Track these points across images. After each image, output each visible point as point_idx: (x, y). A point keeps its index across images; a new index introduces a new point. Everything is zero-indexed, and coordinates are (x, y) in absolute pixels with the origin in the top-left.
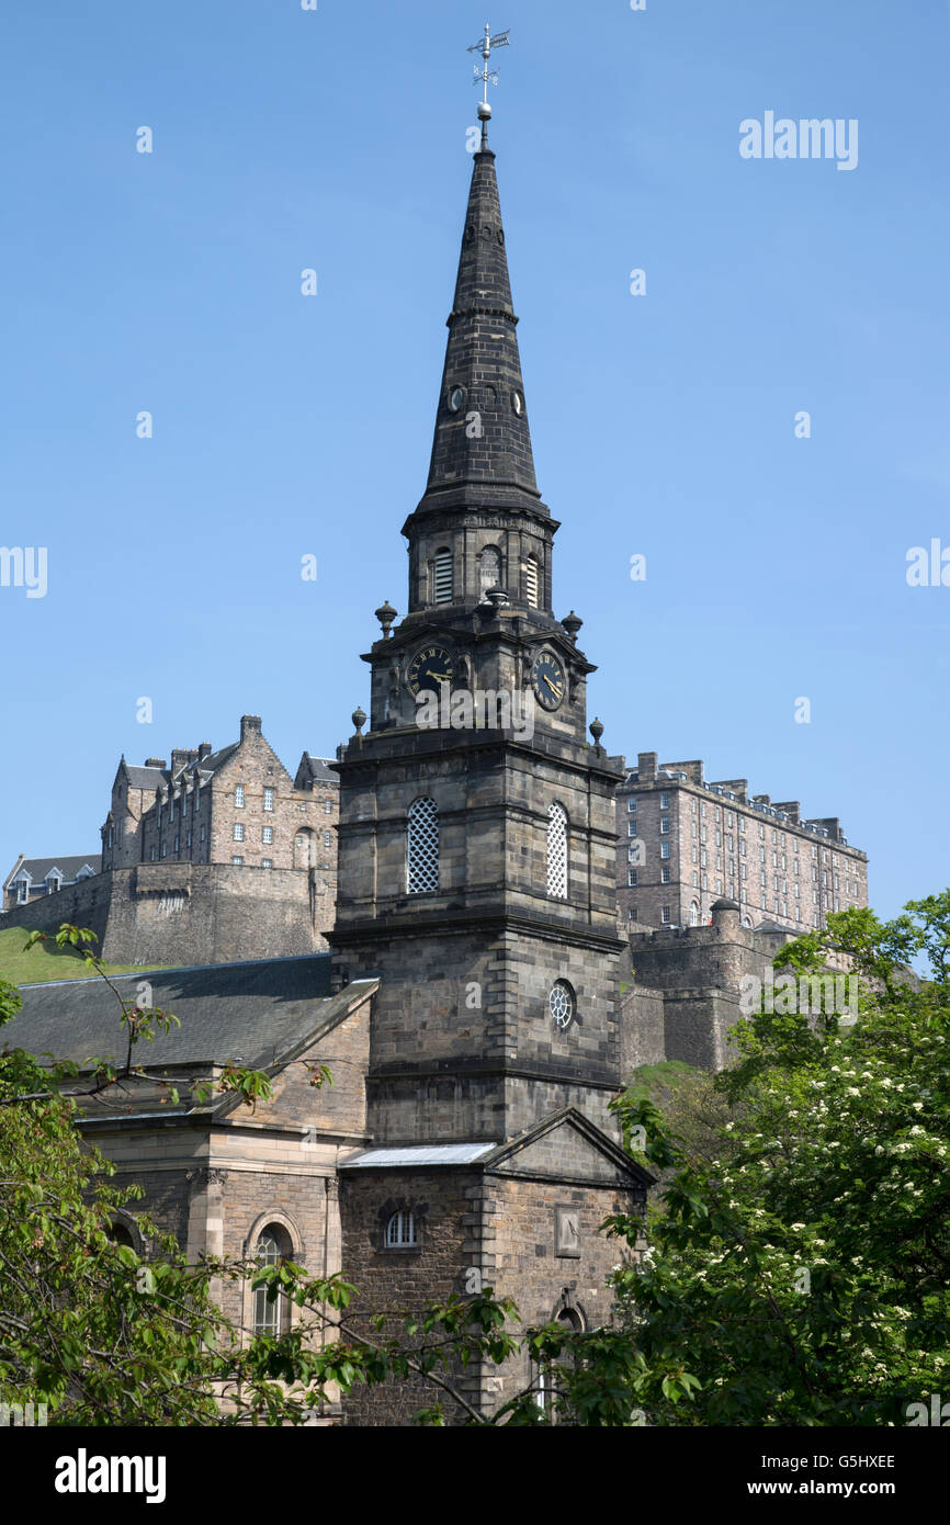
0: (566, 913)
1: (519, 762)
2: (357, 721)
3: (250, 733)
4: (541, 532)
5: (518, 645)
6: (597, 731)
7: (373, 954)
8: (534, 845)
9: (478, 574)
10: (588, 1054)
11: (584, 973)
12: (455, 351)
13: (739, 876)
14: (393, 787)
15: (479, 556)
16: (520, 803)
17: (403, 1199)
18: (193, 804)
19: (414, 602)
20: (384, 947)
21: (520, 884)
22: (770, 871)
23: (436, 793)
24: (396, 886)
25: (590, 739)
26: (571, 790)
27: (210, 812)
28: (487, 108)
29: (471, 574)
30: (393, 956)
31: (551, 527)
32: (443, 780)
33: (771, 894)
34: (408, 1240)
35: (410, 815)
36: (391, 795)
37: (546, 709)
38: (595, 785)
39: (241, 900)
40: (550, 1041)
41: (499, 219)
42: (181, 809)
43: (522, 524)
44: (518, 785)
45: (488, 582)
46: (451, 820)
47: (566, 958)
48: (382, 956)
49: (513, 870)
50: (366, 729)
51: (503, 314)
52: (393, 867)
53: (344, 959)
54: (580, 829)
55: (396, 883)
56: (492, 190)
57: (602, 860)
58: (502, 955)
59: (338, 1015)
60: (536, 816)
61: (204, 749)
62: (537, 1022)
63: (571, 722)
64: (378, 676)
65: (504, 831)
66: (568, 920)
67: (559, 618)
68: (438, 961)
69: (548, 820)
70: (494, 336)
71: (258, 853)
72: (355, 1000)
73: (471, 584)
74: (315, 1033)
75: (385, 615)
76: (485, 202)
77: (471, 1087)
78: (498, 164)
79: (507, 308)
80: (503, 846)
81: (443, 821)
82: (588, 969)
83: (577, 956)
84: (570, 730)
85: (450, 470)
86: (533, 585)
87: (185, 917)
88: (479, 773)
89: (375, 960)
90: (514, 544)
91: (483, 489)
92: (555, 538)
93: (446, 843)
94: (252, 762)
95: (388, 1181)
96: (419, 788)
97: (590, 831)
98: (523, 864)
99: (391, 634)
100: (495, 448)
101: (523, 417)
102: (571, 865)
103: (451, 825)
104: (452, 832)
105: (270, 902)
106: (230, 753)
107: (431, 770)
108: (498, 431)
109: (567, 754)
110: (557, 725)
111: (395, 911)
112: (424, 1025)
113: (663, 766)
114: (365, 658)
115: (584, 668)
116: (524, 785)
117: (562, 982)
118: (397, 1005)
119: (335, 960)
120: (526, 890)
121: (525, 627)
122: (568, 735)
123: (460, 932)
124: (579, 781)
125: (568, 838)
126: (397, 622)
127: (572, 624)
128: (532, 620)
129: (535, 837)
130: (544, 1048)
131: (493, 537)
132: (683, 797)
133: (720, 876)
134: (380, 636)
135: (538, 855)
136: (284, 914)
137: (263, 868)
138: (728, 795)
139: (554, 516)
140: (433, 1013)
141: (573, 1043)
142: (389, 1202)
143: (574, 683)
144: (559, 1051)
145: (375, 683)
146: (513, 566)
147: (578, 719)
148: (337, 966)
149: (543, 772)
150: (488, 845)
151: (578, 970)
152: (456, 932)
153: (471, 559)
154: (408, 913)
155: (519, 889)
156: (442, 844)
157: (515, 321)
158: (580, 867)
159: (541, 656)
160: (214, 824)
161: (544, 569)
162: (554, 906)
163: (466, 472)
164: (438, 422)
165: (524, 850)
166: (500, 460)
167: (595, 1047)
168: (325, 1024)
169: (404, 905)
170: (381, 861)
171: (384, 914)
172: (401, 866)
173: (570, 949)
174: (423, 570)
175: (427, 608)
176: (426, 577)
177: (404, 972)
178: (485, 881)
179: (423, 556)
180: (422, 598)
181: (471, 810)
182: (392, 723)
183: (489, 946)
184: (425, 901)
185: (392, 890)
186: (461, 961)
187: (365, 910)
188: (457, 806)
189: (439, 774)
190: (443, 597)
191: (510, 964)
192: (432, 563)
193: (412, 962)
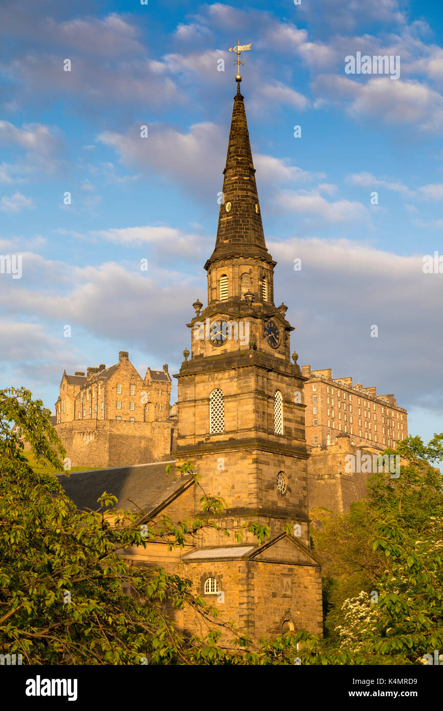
0: (283, 441)
1: (261, 372)
2: (186, 353)
3: (124, 359)
4: (268, 267)
5: (259, 319)
6: (295, 358)
7: (195, 461)
8: (269, 411)
9: (240, 286)
10: (294, 505)
11: (291, 468)
12: (227, 185)
13: (348, 420)
14: (202, 384)
15: (240, 278)
16: (261, 391)
17: (212, 572)
19: (211, 299)
20: (200, 458)
21: (262, 429)
23: (222, 387)
24: (205, 430)
25: (292, 361)
26: (284, 384)
27: (106, 396)
28: (240, 76)
29: (237, 286)
30: (204, 462)
31: (273, 264)
32: (225, 381)
33: (363, 430)
34: (214, 591)
35: (210, 398)
36: (202, 389)
37: (272, 348)
38: (295, 382)
39: (121, 436)
40: (277, 500)
41: (246, 126)
42: (92, 394)
43: (259, 263)
44: (260, 383)
45: (245, 290)
46: (230, 399)
47: (283, 462)
48: (199, 462)
49: (259, 422)
50: (189, 358)
51: (249, 168)
52: (203, 421)
54: (288, 403)
55: (205, 428)
57: (298, 417)
59: (180, 489)
60: (269, 397)
61: (103, 367)
62: (271, 491)
63: (283, 354)
66: (284, 445)
67: (277, 306)
68: (225, 464)
69: (274, 398)
70: (245, 178)
71: (128, 414)
72: (187, 483)
73: (237, 291)
74: (169, 498)
75: (197, 305)
76: (239, 117)
77: (241, 521)
79: (251, 165)
80: (254, 411)
81: (226, 400)
82: (293, 467)
83: (288, 461)
84: (283, 357)
85: (226, 239)
86: (265, 290)
87: (95, 444)
88: (242, 377)
89: (196, 464)
90: (256, 272)
92: (275, 269)
93: (227, 410)
94: (125, 373)
95: (204, 564)
96: (215, 385)
97: (293, 404)
98: (263, 418)
99: (200, 314)
100: (246, 229)
101: (259, 214)
102: (284, 419)
103: (230, 401)
104: (231, 405)
105: (134, 437)
106: (115, 369)
107: (220, 376)
108: (248, 221)
109: (282, 369)
110: (277, 355)
111: (204, 442)
112: (219, 493)
114: (188, 325)
115: (289, 329)
116: (263, 383)
117: (282, 473)
118: (207, 485)
120: (265, 431)
121: (262, 310)
122: (282, 360)
123: (235, 451)
124: (288, 380)
125: (284, 407)
126: (203, 308)
127: (283, 308)
128: (265, 307)
129: (268, 407)
130: (274, 503)
131: (247, 269)
132: (323, 386)
134: (195, 315)
135: (270, 415)
136: (141, 442)
137: (130, 421)
139: (274, 259)
140: (223, 488)
141: (287, 500)
142: (205, 574)
143: (285, 335)
144: (281, 504)
146: (256, 283)
147: (287, 352)
149: (271, 377)
150: (247, 411)
151: (289, 468)
152: (233, 451)
153: (237, 279)
154: (211, 443)
155: (262, 431)
156: (226, 411)
157: (254, 171)
158: (289, 420)
159: (269, 324)
160: (108, 401)
161: (271, 283)
162: (278, 438)
163: (234, 240)
165: (264, 413)
166: (249, 234)
167: (297, 502)
168: (174, 494)
169: (209, 439)
170: (197, 419)
171: (200, 443)
172: (207, 421)
173: (285, 458)
174: (214, 285)
175: (217, 302)
176: (216, 288)
177: (209, 470)
178: (246, 427)
179: (214, 279)
180: (214, 298)
181: (239, 394)
182: (201, 355)
183: (249, 457)
184: (218, 436)
185: (203, 432)
186: (236, 464)
187: (191, 441)
188: (232, 393)
189: (224, 378)
190: (224, 297)
191: (258, 465)
192: (219, 282)
193: (213, 465)
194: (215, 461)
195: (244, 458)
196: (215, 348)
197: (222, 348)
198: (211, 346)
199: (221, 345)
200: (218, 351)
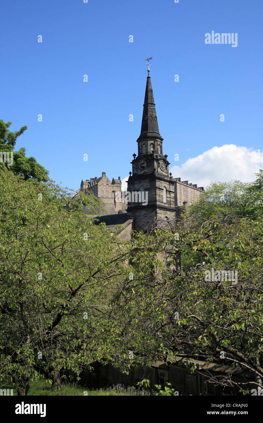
0: (167, 205)
1: (158, 180)
2: (130, 173)
3: (104, 175)
4: (160, 141)
5: (157, 160)
6: (171, 174)
7: (134, 213)
8: (161, 194)
9: (150, 148)
12: (145, 110)
13: (187, 197)
14: (137, 185)
15: (150, 145)
16: (159, 187)
18: (94, 187)
19: (139, 153)
20: (136, 212)
22: (192, 196)
23: (144, 185)
26: (166, 185)
27: (97, 189)
28: (149, 69)
29: (149, 148)
30: (138, 213)
31: (162, 140)
35: (140, 189)
37: (162, 171)
38: (171, 184)
39: (103, 203)
41: (152, 88)
42: (92, 188)
43: (157, 140)
44: (158, 184)
45: (152, 149)
46: (147, 190)
47: (167, 213)
48: (136, 213)
49: (158, 198)
50: (132, 175)
51: (153, 104)
53: (129, 214)
54: (168, 191)
56: (150, 83)
57: (172, 196)
58: (156, 213)
60: (161, 189)
61: (96, 178)
63: (166, 173)
64: (133, 166)
65: (156, 192)
66: (167, 207)
67: (164, 155)
68: (145, 214)
69: (163, 190)
70: (151, 108)
71: (106, 195)
72: (131, 221)
73: (149, 150)
75: (134, 155)
76: (149, 85)
78: (151, 79)
79: (153, 103)
80: (156, 194)
81: (145, 190)
82: (170, 215)
83: (168, 213)
84: (166, 174)
85: (144, 131)
86: (159, 149)
88: (152, 182)
90: (156, 142)
91: (150, 133)
92: (163, 141)
94: (104, 180)
96: (141, 185)
97: (170, 192)
98: (159, 197)
99: (135, 159)
101: (157, 121)
102: (167, 197)
105: (108, 204)
106: (100, 178)
107: (143, 182)
109: (166, 178)
110: (164, 174)
112: (143, 225)
113: (174, 179)
114: (131, 163)
115: (168, 164)
116: (159, 184)
117: (166, 217)
119: (128, 214)
120: (160, 202)
121: (159, 157)
122: (166, 175)
124: (168, 183)
125: (167, 193)
126: (136, 157)
127: (166, 156)
128: (160, 156)
129: (161, 193)
131: (152, 142)
132: (177, 184)
133: (184, 197)
134: (134, 159)
135: (162, 196)
136: (111, 206)
137: (107, 198)
138: (185, 183)
139: (162, 138)
143: (167, 166)
145: (133, 167)
146: (156, 147)
147: (167, 173)
148: (128, 215)
149: (162, 182)
150: (153, 194)
151: (169, 215)
152: (149, 209)
153: (149, 145)
157: (155, 105)
158: (168, 197)
159: (161, 162)
160: (98, 191)
161: (161, 147)
162: (164, 204)
163: (148, 131)
164: (142, 122)
165: (159, 195)
166: (153, 129)
169: (139, 205)
171: (136, 206)
173: (167, 212)
174: (141, 148)
175: (142, 154)
176: (141, 149)
177: (140, 216)
178: (153, 200)
179: (140, 145)
180: (141, 152)
181: (150, 188)
182: (136, 174)
183: (154, 211)
186: (149, 214)
187: (133, 206)
188: (148, 188)
189: (145, 182)
190: (144, 152)
191: (158, 214)
192: (142, 146)
193: (141, 214)
194: (142, 213)
195: (152, 212)
197: (144, 171)
198: (139, 170)
199: (143, 170)
200: (142, 172)
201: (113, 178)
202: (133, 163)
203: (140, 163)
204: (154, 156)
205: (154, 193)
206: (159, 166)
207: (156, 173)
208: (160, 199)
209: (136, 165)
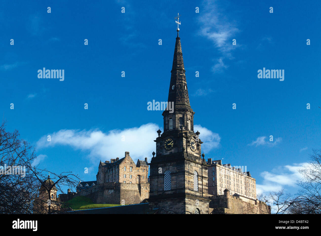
0: (198, 194)
1: (187, 162)
2: (154, 154)
3: (127, 155)
4: (191, 115)
5: (187, 138)
6: (203, 156)
8: (191, 180)
11: (202, 207)
12: (173, 78)
14: (161, 168)
15: (178, 120)
16: (188, 171)
18: (115, 170)
19: (165, 129)
20: (160, 202)
21: (188, 188)
23: (170, 169)
25: (202, 158)
26: (198, 168)
27: (119, 172)
28: (179, 29)
29: (177, 123)
30: (162, 204)
31: (193, 113)
33: (236, 188)
35: (165, 174)
37: (192, 151)
38: (203, 167)
39: (125, 190)
41: (181, 51)
42: (113, 171)
43: (187, 113)
44: (187, 168)
47: (198, 203)
49: (187, 185)
50: (155, 156)
52: (161, 185)
53: (151, 204)
54: (200, 176)
55: (162, 188)
56: (180, 45)
57: (205, 183)
58: (185, 204)
60: (191, 174)
61: (117, 158)
65: (184, 177)
66: (198, 196)
67: (195, 132)
68: (171, 205)
69: (194, 175)
70: (181, 74)
71: (129, 180)
73: (177, 125)
75: (159, 132)
76: (178, 48)
79: (183, 69)
80: (184, 180)
81: (172, 175)
82: (203, 206)
83: (200, 203)
84: (198, 156)
86: (190, 125)
87: (114, 194)
88: (179, 165)
89: (158, 204)
90: (185, 116)
91: (179, 106)
94: (127, 161)
96: (167, 168)
97: (202, 177)
98: (189, 184)
99: (160, 136)
100: (181, 97)
101: (187, 91)
102: (198, 184)
104: (174, 177)
105: (131, 191)
106: (123, 159)
107: (169, 164)
108: (182, 94)
109: (197, 161)
110: (195, 155)
111: (162, 194)
113: (213, 161)
114: (155, 141)
115: (201, 143)
116: (189, 167)
117: (197, 209)
120: (189, 189)
121: (188, 134)
122: (197, 157)
124: (200, 166)
125: (198, 178)
126: (161, 134)
127: (198, 133)
128: (190, 133)
129: (191, 178)
131: (181, 116)
132: (217, 168)
133: (225, 184)
134: (158, 136)
135: (192, 182)
136: (135, 193)
137: (130, 184)
138: (226, 167)
143: (198, 146)
145: (157, 146)
146: (185, 122)
147: (199, 153)
148: (150, 206)
149: (193, 164)
151: (200, 206)
152: (175, 199)
154: (165, 195)
155: (188, 189)
156: (172, 180)
157: (185, 72)
158: (200, 184)
159: (192, 140)
160: (120, 174)
161: (192, 122)
162: (195, 193)
164: (169, 92)
165: (189, 181)
166: (182, 100)
169: (164, 193)
170: (159, 184)
171: (160, 195)
172: (163, 185)
174: (167, 123)
175: (168, 131)
176: (167, 124)
177: (164, 207)
178: (181, 188)
179: (167, 120)
180: (167, 128)
181: (178, 173)
182: (161, 154)
183: (182, 201)
184: (168, 192)
185: (161, 190)
186: (176, 204)
187: (156, 194)
188: (175, 172)
189: (171, 165)
190: (171, 128)
191: (187, 206)
192: (168, 121)
193: (166, 205)
194: (167, 203)
195: (180, 202)
196: (167, 151)
197: (170, 151)
198: (165, 150)
200: (168, 153)
201: (138, 160)
202: (157, 141)
203: (166, 142)
204: (182, 134)
205: (182, 179)
206: (188, 146)
207: (185, 154)
208: (190, 186)
209: (161, 144)
